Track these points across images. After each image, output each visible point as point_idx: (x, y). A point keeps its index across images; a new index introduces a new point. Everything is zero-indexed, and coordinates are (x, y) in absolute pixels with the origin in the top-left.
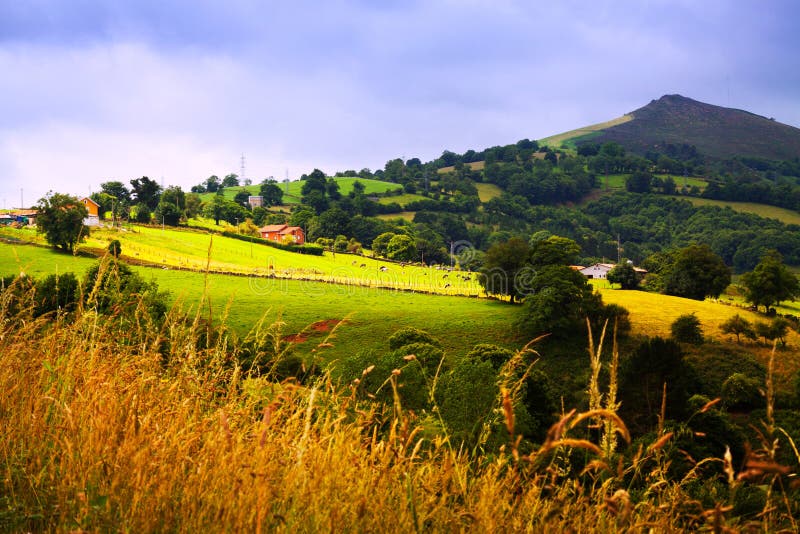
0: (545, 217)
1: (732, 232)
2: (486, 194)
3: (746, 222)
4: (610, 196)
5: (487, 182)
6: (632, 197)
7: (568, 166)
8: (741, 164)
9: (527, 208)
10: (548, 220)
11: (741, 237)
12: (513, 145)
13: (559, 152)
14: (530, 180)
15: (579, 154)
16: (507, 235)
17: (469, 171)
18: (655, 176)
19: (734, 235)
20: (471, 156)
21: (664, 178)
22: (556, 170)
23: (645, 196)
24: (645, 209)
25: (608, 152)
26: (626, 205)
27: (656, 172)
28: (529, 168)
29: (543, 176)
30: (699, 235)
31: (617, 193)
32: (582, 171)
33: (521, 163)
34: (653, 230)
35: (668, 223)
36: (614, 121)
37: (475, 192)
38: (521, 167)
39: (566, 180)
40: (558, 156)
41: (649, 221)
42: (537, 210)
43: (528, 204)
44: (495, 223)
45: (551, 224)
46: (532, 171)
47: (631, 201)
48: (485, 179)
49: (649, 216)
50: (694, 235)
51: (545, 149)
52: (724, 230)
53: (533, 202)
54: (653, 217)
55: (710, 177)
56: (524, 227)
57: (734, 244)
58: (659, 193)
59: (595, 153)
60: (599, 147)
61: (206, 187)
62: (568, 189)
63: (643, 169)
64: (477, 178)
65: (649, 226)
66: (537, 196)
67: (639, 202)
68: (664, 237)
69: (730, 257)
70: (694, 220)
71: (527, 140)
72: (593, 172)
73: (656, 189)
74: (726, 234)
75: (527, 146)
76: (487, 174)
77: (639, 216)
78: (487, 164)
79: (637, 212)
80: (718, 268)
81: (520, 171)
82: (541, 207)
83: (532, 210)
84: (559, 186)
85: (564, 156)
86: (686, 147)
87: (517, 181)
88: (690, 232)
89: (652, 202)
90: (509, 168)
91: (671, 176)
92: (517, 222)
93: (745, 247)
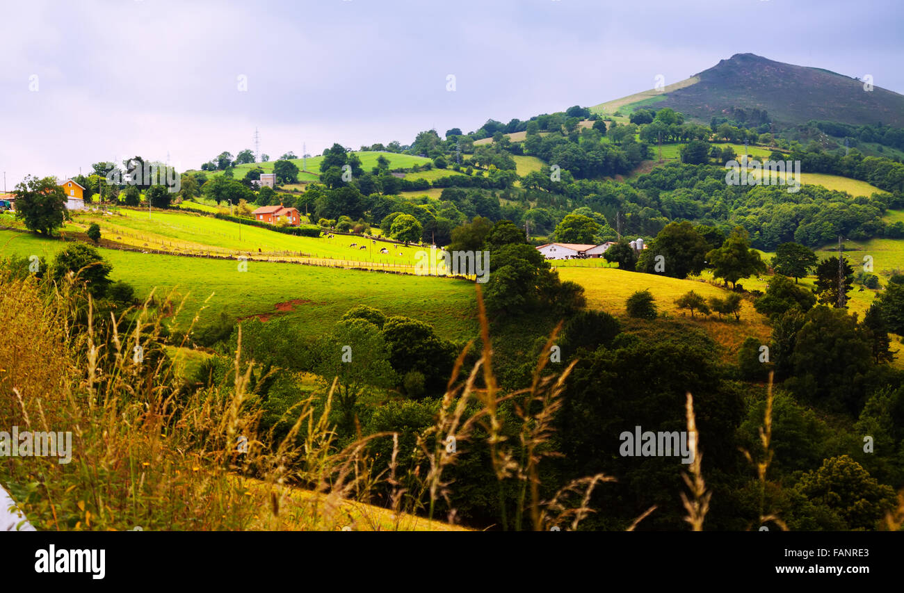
0: (589, 191)
1: (793, 206)
2: (526, 167)
3: (810, 195)
4: (663, 168)
5: (528, 155)
6: (687, 169)
7: (618, 135)
8: (817, 129)
9: (570, 182)
10: (592, 195)
11: (804, 212)
12: (561, 114)
13: (610, 120)
14: (575, 152)
15: (632, 122)
16: (542, 212)
17: (508, 143)
18: (714, 145)
19: (796, 209)
20: (515, 126)
21: (723, 147)
22: (605, 140)
23: (702, 167)
24: (701, 182)
25: (662, 120)
26: (681, 178)
27: (716, 141)
28: (574, 139)
29: (589, 147)
30: (759, 209)
31: (672, 165)
32: (632, 141)
33: (567, 133)
34: (709, 205)
35: (725, 197)
36: (679, 84)
37: (512, 166)
38: (566, 138)
39: (615, 151)
40: (608, 124)
41: (704, 195)
42: (581, 184)
43: (572, 179)
44: (532, 200)
45: (595, 200)
46: (577, 142)
47: (686, 173)
48: (525, 152)
49: (705, 189)
50: (753, 210)
51: (594, 118)
52: (786, 204)
53: (578, 175)
54: (710, 191)
55: (776, 146)
56: (564, 203)
57: (796, 220)
58: (717, 164)
59: (650, 121)
60: (654, 115)
61: (217, 164)
62: (617, 160)
63: (701, 138)
64: (516, 150)
65: (705, 201)
66: (583, 170)
67: (695, 174)
68: (720, 213)
69: (791, 233)
70: (754, 193)
71: (577, 107)
72: (645, 141)
73: (713, 160)
74: (788, 208)
75: (578, 113)
76: (528, 145)
77: (694, 190)
78: (530, 133)
79: (691, 186)
80: (697, 245)
81: (565, 142)
82: (585, 181)
83: (576, 184)
84: (607, 159)
85: (614, 125)
86: (757, 112)
87: (560, 154)
88: (749, 207)
89: (709, 174)
90: (551, 139)
91: (731, 146)
92: (556, 198)
93: (809, 221)
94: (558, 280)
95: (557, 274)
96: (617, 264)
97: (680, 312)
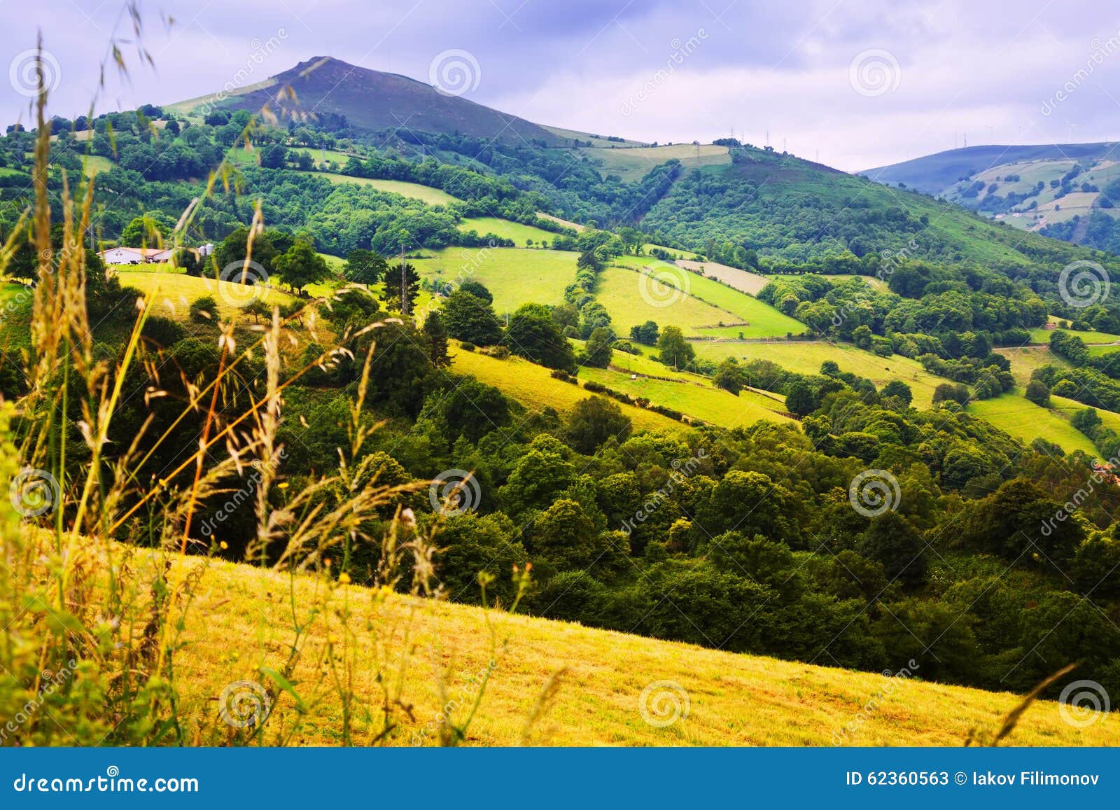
0: (161, 194)
1: (371, 212)
2: (94, 167)
3: (387, 203)
4: (239, 172)
5: (97, 154)
6: (263, 173)
7: (192, 137)
8: (396, 136)
9: (141, 184)
10: (165, 198)
11: (381, 219)
12: (131, 113)
13: (183, 120)
14: (146, 152)
15: (207, 122)
16: (112, 215)
17: (75, 142)
18: (291, 149)
19: (373, 216)
20: (81, 125)
21: (300, 151)
22: (178, 141)
23: (279, 171)
24: (277, 187)
25: (238, 122)
26: (257, 182)
27: (293, 146)
28: (146, 139)
29: (163, 148)
30: (336, 215)
31: (249, 169)
32: (207, 142)
33: (137, 132)
34: (286, 210)
35: (303, 203)
36: (255, 85)
37: (79, 166)
38: (137, 138)
39: (189, 153)
40: (181, 125)
41: (282, 200)
42: (153, 187)
43: (143, 180)
44: (101, 202)
45: (167, 203)
46: (149, 142)
47: (262, 178)
48: (93, 151)
49: (281, 194)
50: (330, 216)
51: (167, 118)
52: (363, 210)
53: (151, 177)
54: (287, 195)
55: (354, 151)
56: (135, 206)
57: (373, 227)
58: (295, 168)
59: (225, 123)
60: (230, 116)
62: (191, 163)
63: (278, 141)
64: (82, 149)
65: (282, 206)
66: (155, 171)
67: (271, 178)
68: (298, 218)
69: (369, 240)
70: (332, 199)
71: (150, 106)
72: (220, 144)
73: (291, 165)
74: (365, 215)
75: (151, 112)
76: (97, 144)
77: (272, 195)
78: (98, 131)
79: (268, 190)
80: (264, 251)
81: (136, 143)
82: (157, 184)
83: (148, 187)
84: (181, 161)
85: (187, 125)
86: (335, 116)
87: (131, 154)
88: (326, 213)
89: (286, 178)
90: (121, 139)
91: (309, 150)
92: (126, 200)
93: (385, 229)
94: (118, 286)
95: (117, 279)
96: (185, 270)
97: (245, 318)
